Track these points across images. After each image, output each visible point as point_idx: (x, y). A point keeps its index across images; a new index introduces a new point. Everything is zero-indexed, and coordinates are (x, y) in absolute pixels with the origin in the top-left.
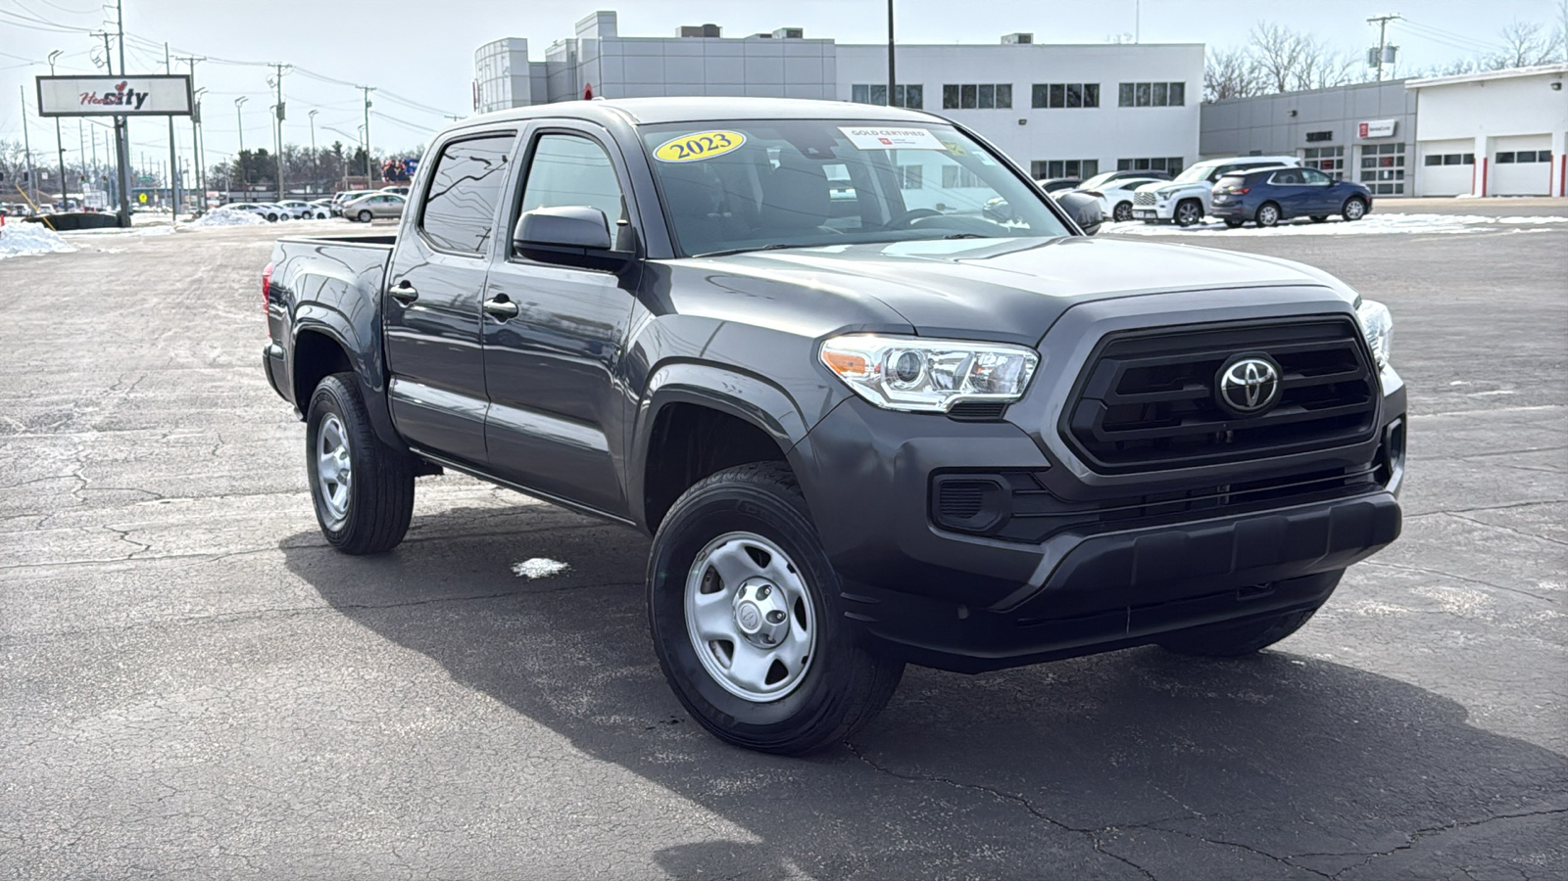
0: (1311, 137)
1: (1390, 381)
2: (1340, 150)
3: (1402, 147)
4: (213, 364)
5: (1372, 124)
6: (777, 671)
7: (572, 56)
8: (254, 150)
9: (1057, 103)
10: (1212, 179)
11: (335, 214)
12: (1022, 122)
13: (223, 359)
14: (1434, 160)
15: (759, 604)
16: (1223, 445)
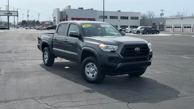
0: (153, 24)
1: (151, 50)
2: (156, 26)
3: (164, 26)
4: (25, 46)
5: (160, 23)
6: (93, 76)
7: (65, 11)
8: (24, 20)
9: (123, 19)
10: (141, 29)
11: (35, 29)
12: (119, 21)
13: (26, 46)
14: (167, 27)
15: (92, 69)
16: (135, 55)
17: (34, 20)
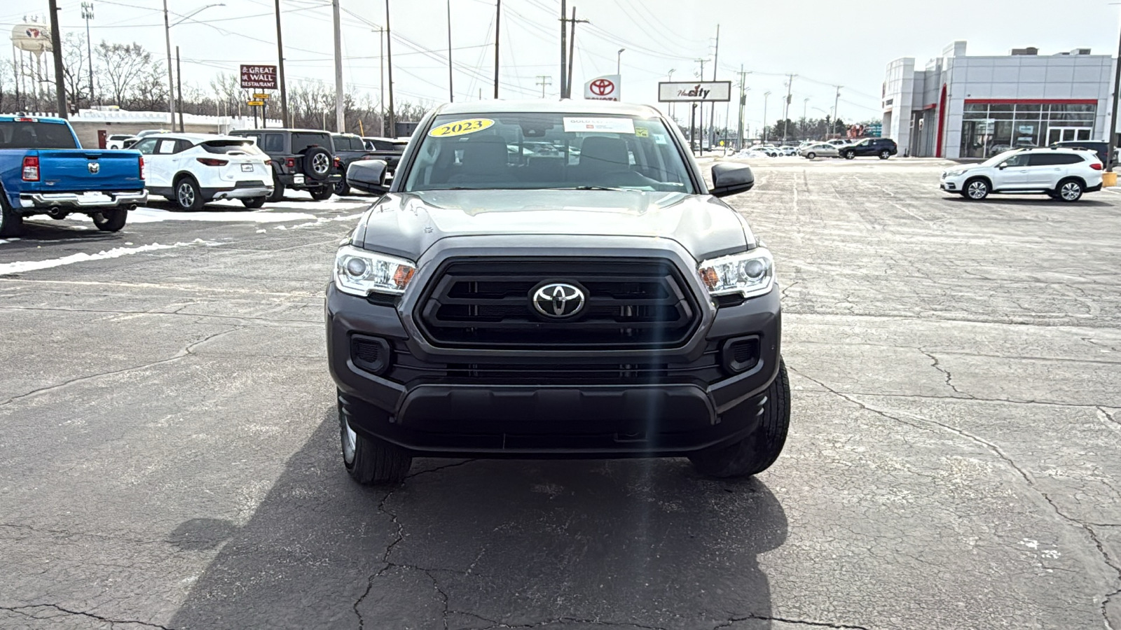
17: (828, 118)
